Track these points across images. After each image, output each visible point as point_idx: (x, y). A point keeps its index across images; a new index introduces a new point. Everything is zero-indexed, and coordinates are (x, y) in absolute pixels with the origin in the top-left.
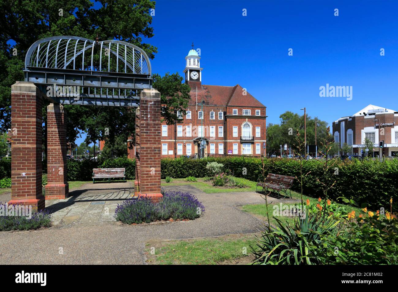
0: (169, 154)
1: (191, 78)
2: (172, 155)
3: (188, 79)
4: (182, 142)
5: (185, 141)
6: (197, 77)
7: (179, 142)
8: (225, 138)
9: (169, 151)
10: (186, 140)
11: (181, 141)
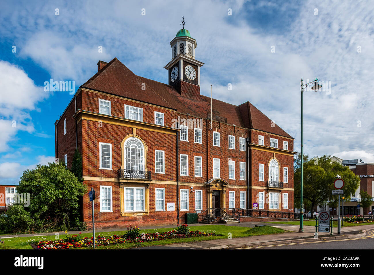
0: (168, 210)
1: (185, 77)
2: (173, 211)
3: (182, 78)
4: (187, 187)
5: (193, 185)
6: (194, 77)
7: (183, 187)
8: (249, 182)
9: (168, 204)
10: (194, 183)
11: (186, 184)
